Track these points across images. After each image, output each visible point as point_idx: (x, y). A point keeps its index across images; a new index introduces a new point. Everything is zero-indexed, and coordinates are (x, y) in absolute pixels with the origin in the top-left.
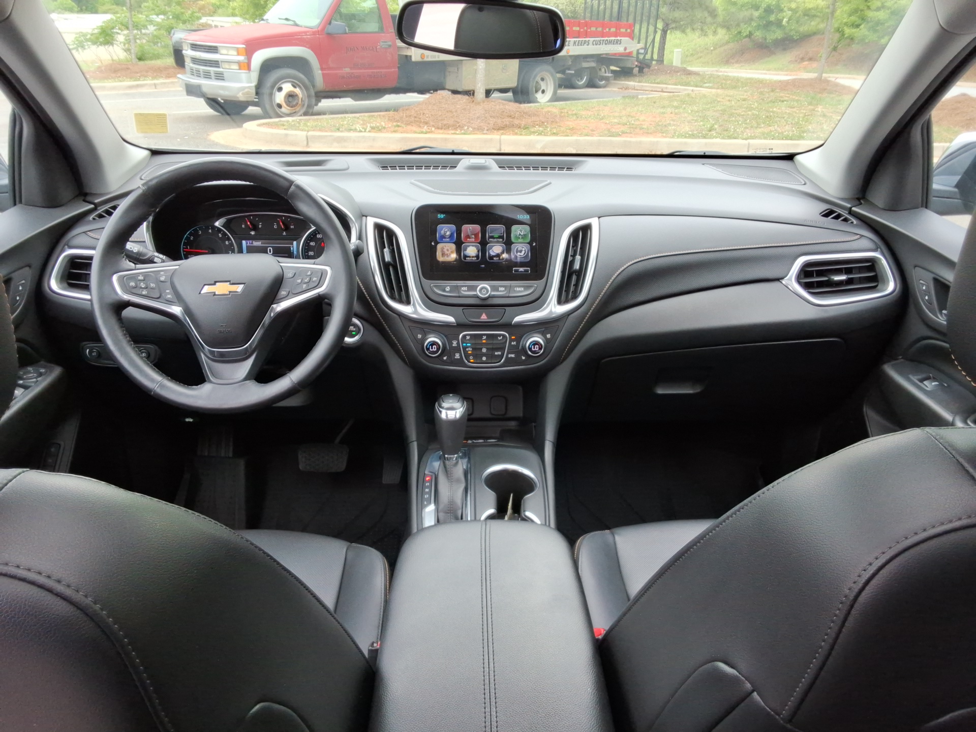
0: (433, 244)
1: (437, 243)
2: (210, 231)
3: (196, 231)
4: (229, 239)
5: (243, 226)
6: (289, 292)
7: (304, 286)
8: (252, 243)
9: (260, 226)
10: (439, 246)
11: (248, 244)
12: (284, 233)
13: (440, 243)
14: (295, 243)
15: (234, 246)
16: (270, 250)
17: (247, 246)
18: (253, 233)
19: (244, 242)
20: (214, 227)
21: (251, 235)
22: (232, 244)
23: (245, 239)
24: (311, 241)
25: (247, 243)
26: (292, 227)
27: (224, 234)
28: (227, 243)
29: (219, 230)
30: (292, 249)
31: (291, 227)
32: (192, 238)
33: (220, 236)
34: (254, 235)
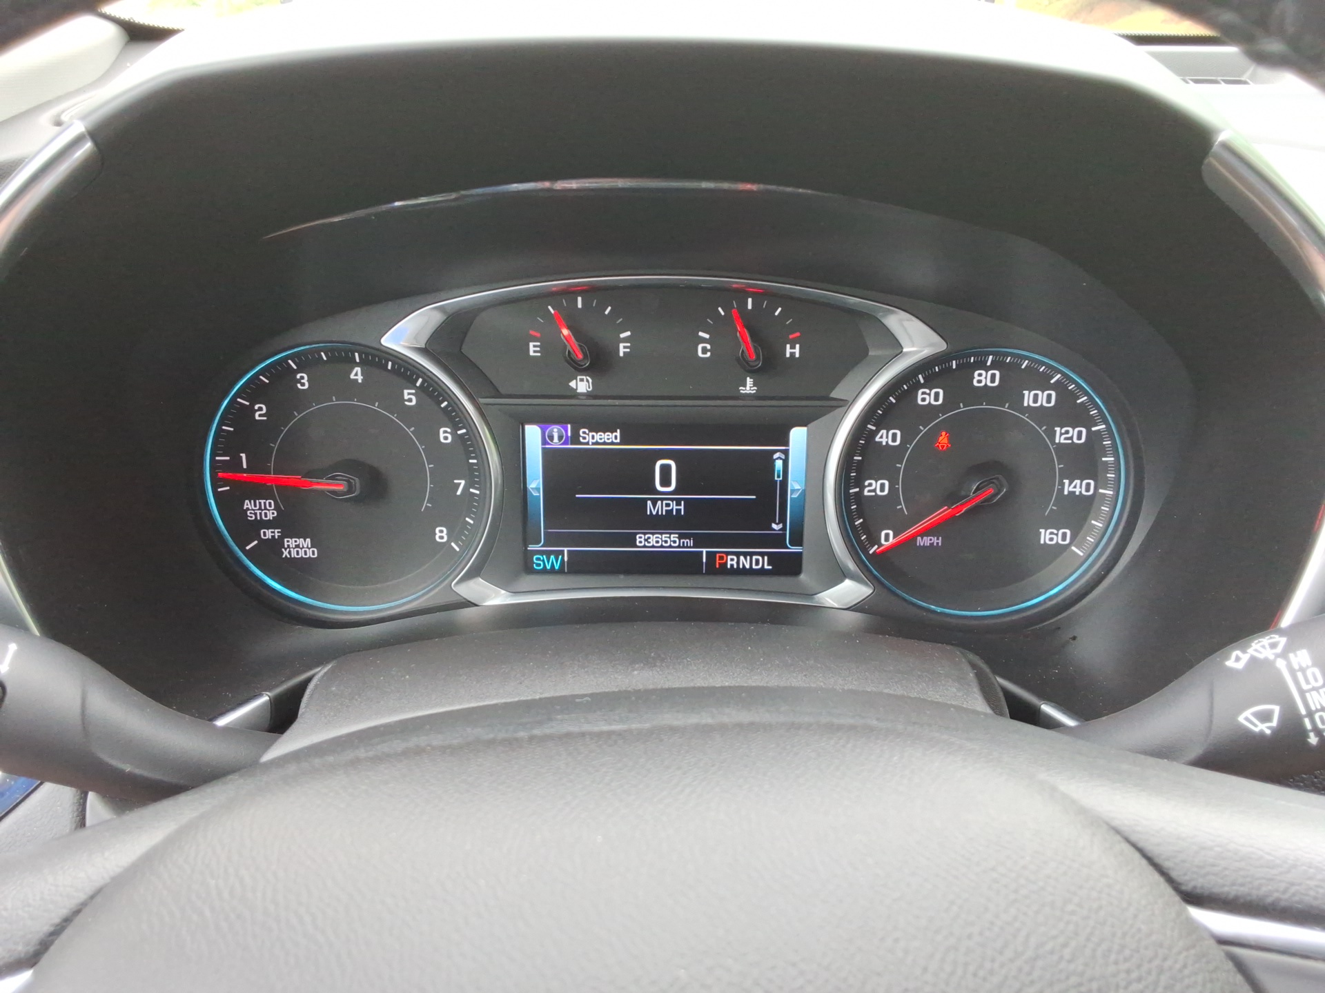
2: (357, 374)
3: (281, 374)
4: (455, 417)
5: (533, 349)
8: (575, 439)
9: (623, 349)
11: (556, 443)
12: (749, 387)
14: (798, 436)
15: (481, 455)
16: (666, 470)
17: (546, 453)
18: (582, 385)
19: (533, 434)
20: (377, 359)
21: (574, 394)
22: (469, 444)
23: (543, 420)
24: (882, 423)
25: (546, 439)
26: (793, 351)
27: (432, 391)
28: (445, 435)
29: (405, 371)
30: (779, 464)
31: (788, 350)
32: (260, 412)
33: (410, 400)
34: (588, 395)
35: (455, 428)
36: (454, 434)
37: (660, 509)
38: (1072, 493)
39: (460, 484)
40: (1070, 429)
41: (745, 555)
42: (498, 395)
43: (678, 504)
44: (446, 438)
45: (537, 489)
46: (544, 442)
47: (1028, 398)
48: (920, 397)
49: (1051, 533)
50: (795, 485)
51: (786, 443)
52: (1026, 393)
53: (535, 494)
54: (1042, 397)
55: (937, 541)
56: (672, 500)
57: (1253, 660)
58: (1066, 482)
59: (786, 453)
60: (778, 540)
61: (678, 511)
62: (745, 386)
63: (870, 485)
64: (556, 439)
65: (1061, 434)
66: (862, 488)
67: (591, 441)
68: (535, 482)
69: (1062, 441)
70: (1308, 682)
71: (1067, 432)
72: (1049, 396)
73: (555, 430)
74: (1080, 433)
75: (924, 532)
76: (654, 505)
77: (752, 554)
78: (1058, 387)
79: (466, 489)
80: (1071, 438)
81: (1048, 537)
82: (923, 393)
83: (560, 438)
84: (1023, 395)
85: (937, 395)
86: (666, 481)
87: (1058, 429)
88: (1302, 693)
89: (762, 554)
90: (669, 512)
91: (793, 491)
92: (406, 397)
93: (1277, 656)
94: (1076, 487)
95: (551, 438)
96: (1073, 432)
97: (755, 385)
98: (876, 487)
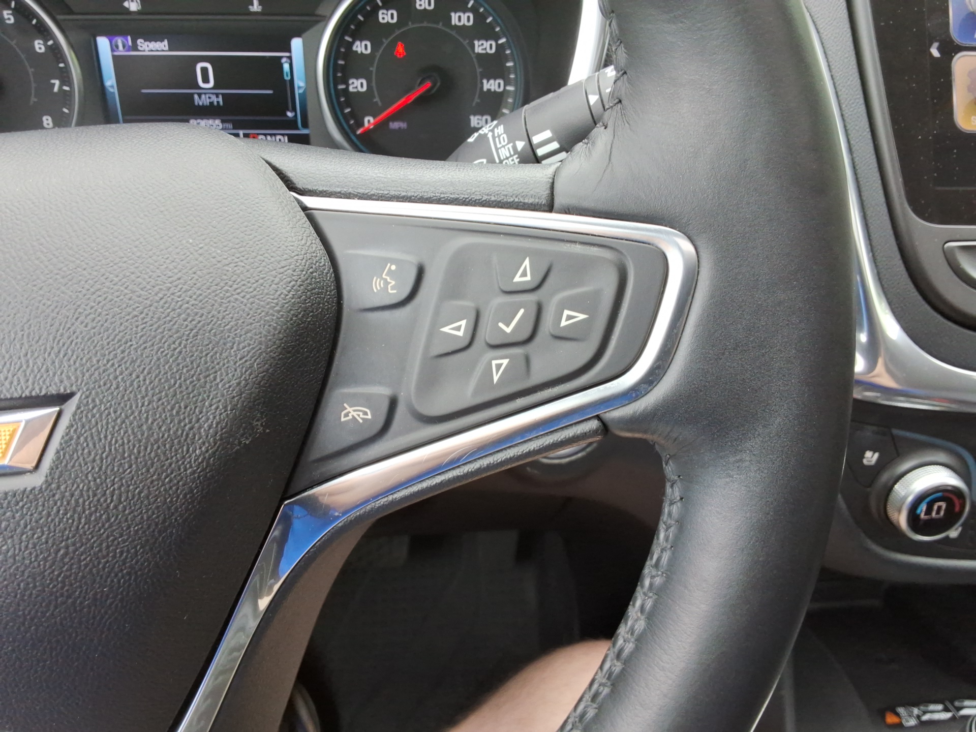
0: (935, 53)
1: (950, 49)
4: (43, 32)
6: (393, 403)
7: (500, 365)
8: (135, 47)
10: (962, 64)
11: (121, 52)
12: (256, 6)
13: (960, 49)
14: (297, 44)
15: (64, 60)
16: (204, 71)
17: (115, 58)
18: (133, 5)
19: (103, 43)
21: (127, 11)
22: (56, 54)
23: (111, 33)
24: (357, 35)
25: (114, 48)
27: (24, 11)
28: (38, 47)
30: (286, 67)
33: (9, 19)
34: (138, 13)
35: (46, 41)
36: (45, 44)
37: (204, 101)
38: (489, 90)
39: (54, 84)
40: (484, 42)
41: (271, 135)
42: (71, 12)
43: (217, 97)
44: (40, 48)
45: (112, 87)
46: (113, 50)
47: (455, 18)
48: (380, 16)
49: (478, 119)
50: (300, 83)
51: (289, 51)
52: (453, 14)
53: (111, 90)
54: (464, 17)
55: (402, 125)
56: (212, 93)
57: (480, 135)
58: (485, 81)
59: (290, 58)
60: (292, 124)
61: (218, 102)
62: (252, 5)
63: (353, 83)
64: (121, 47)
65: (479, 46)
66: (348, 85)
67: (147, 49)
68: (110, 81)
69: (480, 51)
70: (500, 143)
71: (482, 44)
72: (469, 18)
73: (120, 41)
74: (491, 45)
75: (394, 117)
76: (200, 97)
77: (275, 135)
78: (474, 10)
79: (60, 87)
80: (486, 49)
81: (476, 122)
82: (383, 13)
83: (124, 47)
84: (450, 17)
85: (392, 15)
86: (206, 80)
87: (476, 42)
88: (497, 149)
89: (283, 135)
90: (211, 103)
91: (299, 88)
92: (6, 16)
93: (489, 131)
94: (492, 85)
95: (117, 47)
96: (486, 44)
97: (260, 5)
98: (358, 85)
